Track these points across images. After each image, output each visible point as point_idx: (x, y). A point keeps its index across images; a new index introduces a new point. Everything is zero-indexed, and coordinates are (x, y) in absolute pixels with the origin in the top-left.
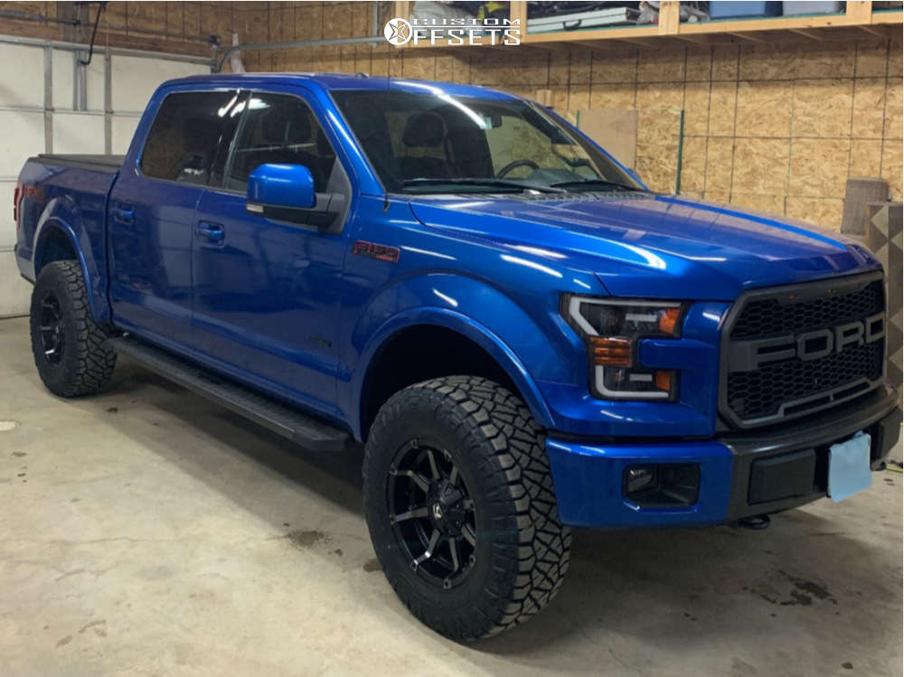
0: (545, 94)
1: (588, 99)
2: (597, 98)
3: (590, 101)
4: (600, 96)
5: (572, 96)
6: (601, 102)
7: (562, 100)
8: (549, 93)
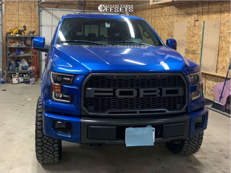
0: (195, 16)
1: (207, 17)
2: (210, 17)
3: (208, 18)
4: (211, 16)
5: (203, 17)
6: (211, 18)
7: (201, 18)
8: (196, 15)
